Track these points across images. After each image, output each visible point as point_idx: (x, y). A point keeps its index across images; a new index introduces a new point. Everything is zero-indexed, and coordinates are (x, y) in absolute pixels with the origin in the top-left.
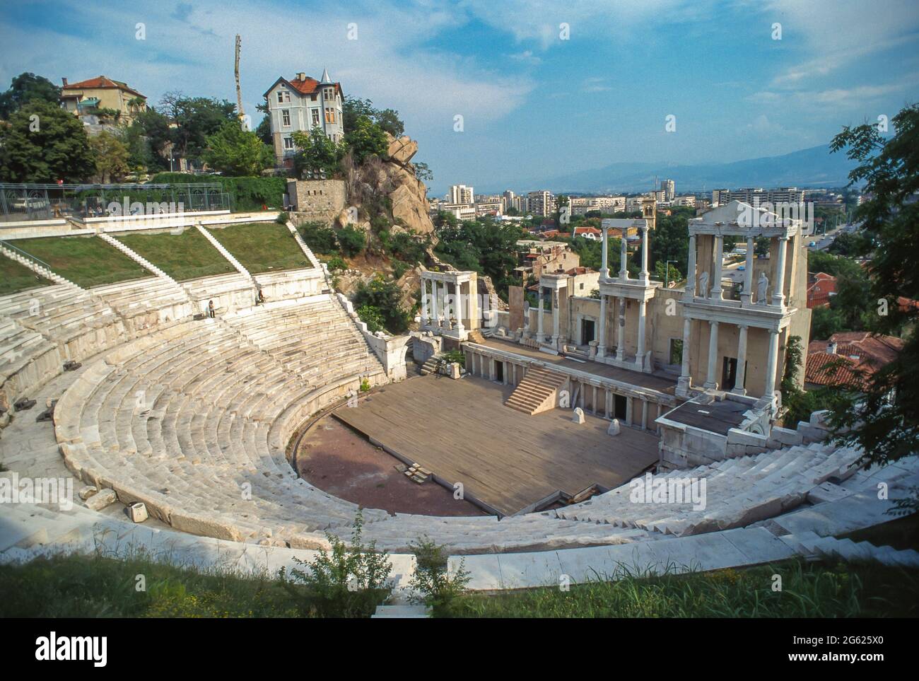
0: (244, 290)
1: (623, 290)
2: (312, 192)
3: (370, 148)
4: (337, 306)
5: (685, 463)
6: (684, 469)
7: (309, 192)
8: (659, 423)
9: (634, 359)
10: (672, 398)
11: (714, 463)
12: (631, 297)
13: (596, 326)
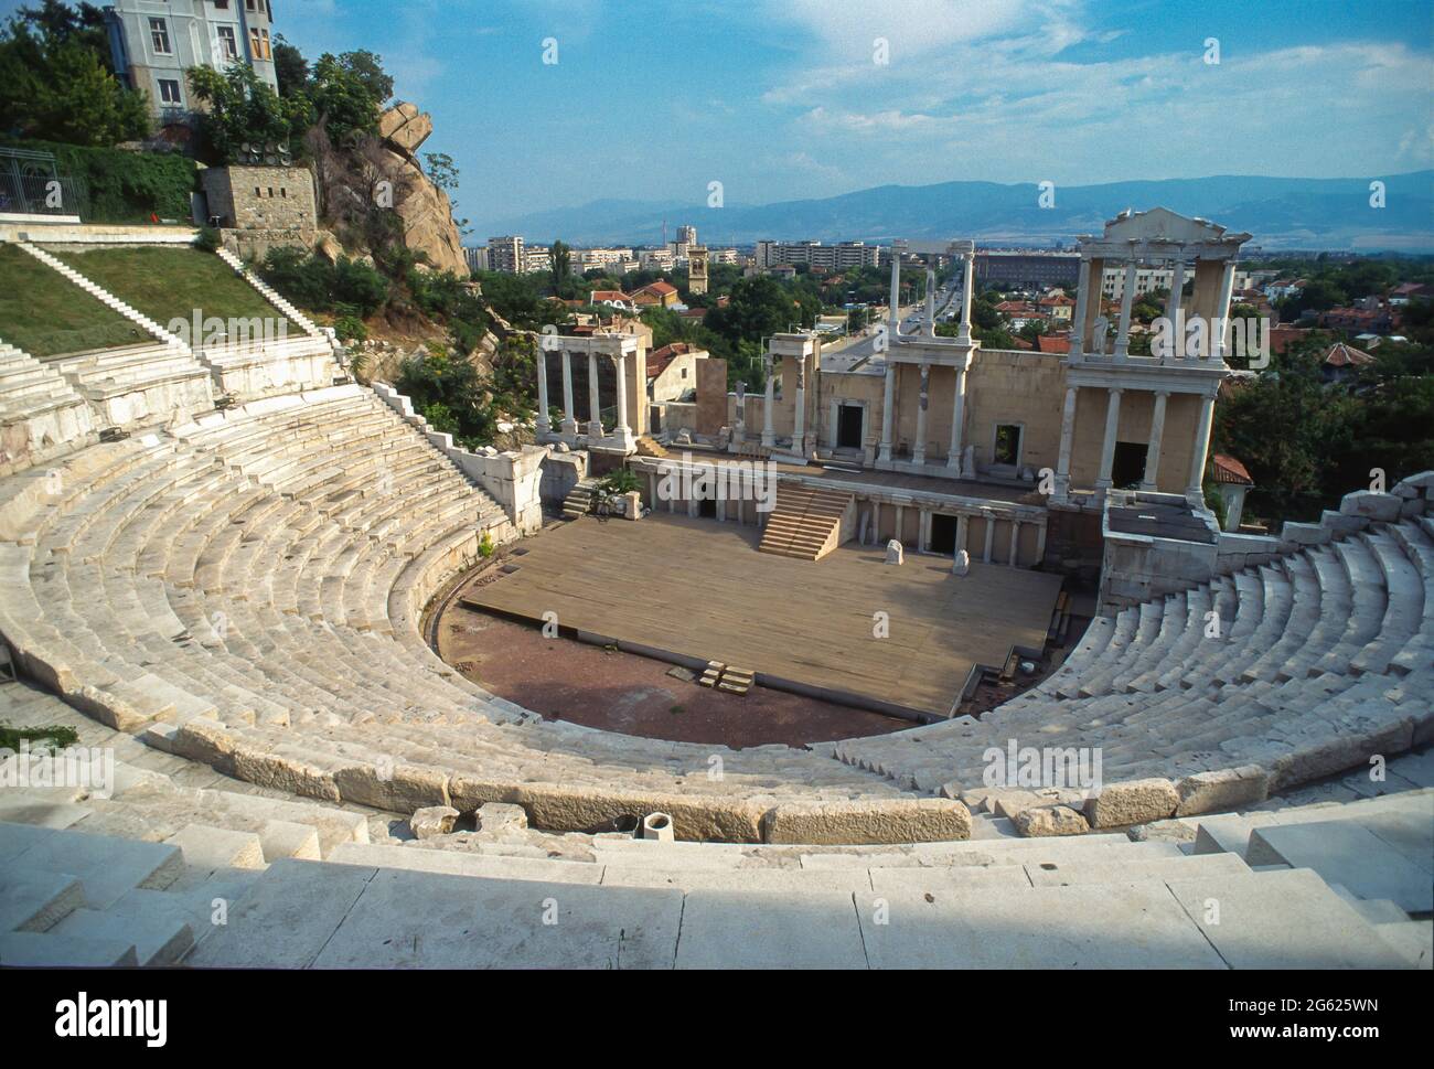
0: (191, 377)
1: (928, 353)
2: (264, 190)
3: (349, 117)
4: (380, 406)
5: (1146, 593)
6: (1149, 602)
7: (257, 189)
8: (1110, 539)
9: (944, 460)
10: (1039, 510)
11: (1200, 587)
12: (942, 362)
13: (865, 414)
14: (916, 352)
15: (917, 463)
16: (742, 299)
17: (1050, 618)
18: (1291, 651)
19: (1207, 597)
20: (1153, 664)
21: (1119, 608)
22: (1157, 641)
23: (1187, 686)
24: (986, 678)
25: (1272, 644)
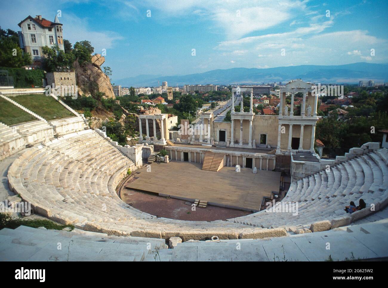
0: (48, 129)
1: (242, 116)
2: (63, 78)
3: (83, 58)
4: (98, 135)
5: (304, 176)
6: (305, 178)
7: (61, 78)
8: (293, 162)
9: (248, 144)
10: (273, 156)
11: (317, 173)
12: (246, 119)
13: (226, 133)
14: (239, 116)
15: (241, 145)
16: (183, 101)
17: (280, 183)
18: (344, 188)
19: (319, 176)
20: (310, 194)
21: (297, 180)
22: (309, 187)
23: (320, 199)
24: (266, 200)
25: (339, 187)
